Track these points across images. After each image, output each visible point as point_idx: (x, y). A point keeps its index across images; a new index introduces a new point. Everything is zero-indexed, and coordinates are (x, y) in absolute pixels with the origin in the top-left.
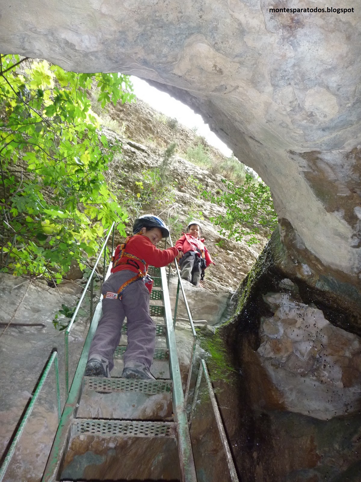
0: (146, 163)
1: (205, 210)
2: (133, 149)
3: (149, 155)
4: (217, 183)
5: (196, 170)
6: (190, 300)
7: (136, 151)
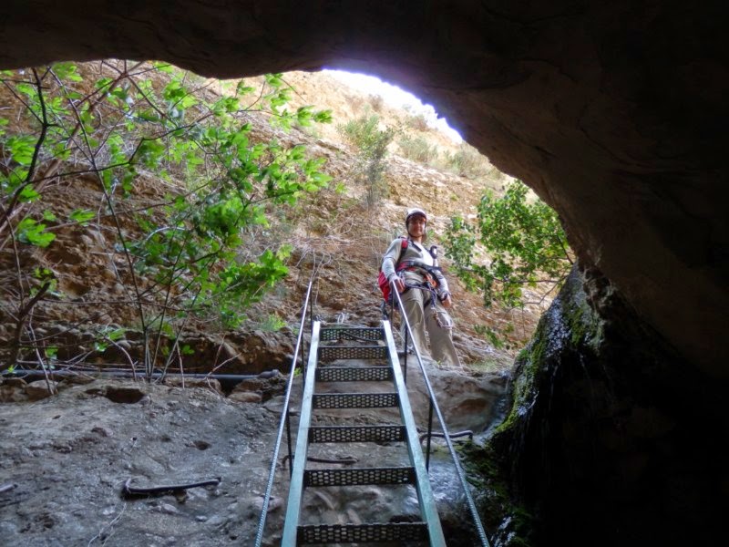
0: (345, 168)
1: (437, 229)
2: (325, 151)
3: (348, 157)
4: (450, 186)
5: (417, 171)
6: (439, 394)
7: (330, 152)
